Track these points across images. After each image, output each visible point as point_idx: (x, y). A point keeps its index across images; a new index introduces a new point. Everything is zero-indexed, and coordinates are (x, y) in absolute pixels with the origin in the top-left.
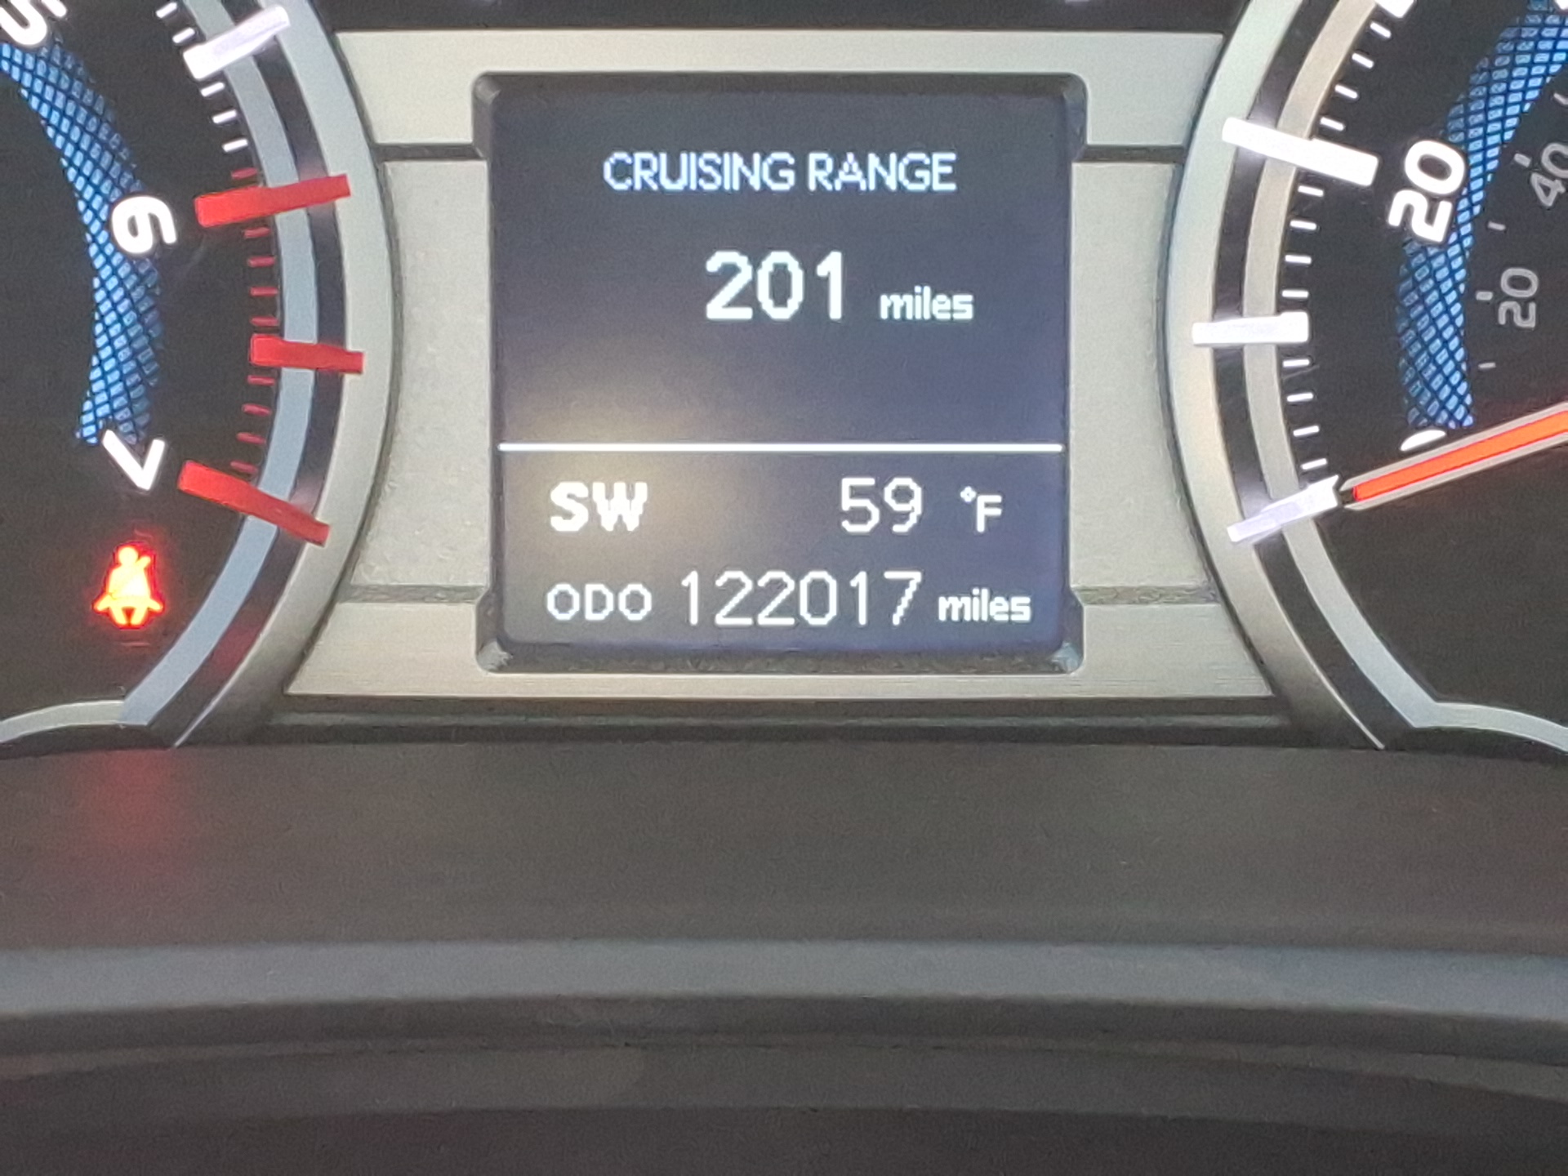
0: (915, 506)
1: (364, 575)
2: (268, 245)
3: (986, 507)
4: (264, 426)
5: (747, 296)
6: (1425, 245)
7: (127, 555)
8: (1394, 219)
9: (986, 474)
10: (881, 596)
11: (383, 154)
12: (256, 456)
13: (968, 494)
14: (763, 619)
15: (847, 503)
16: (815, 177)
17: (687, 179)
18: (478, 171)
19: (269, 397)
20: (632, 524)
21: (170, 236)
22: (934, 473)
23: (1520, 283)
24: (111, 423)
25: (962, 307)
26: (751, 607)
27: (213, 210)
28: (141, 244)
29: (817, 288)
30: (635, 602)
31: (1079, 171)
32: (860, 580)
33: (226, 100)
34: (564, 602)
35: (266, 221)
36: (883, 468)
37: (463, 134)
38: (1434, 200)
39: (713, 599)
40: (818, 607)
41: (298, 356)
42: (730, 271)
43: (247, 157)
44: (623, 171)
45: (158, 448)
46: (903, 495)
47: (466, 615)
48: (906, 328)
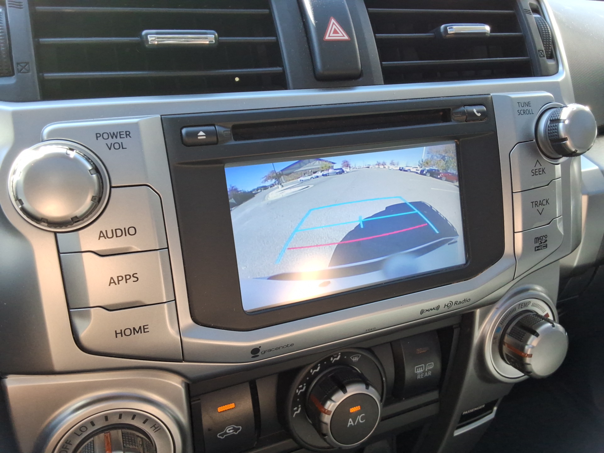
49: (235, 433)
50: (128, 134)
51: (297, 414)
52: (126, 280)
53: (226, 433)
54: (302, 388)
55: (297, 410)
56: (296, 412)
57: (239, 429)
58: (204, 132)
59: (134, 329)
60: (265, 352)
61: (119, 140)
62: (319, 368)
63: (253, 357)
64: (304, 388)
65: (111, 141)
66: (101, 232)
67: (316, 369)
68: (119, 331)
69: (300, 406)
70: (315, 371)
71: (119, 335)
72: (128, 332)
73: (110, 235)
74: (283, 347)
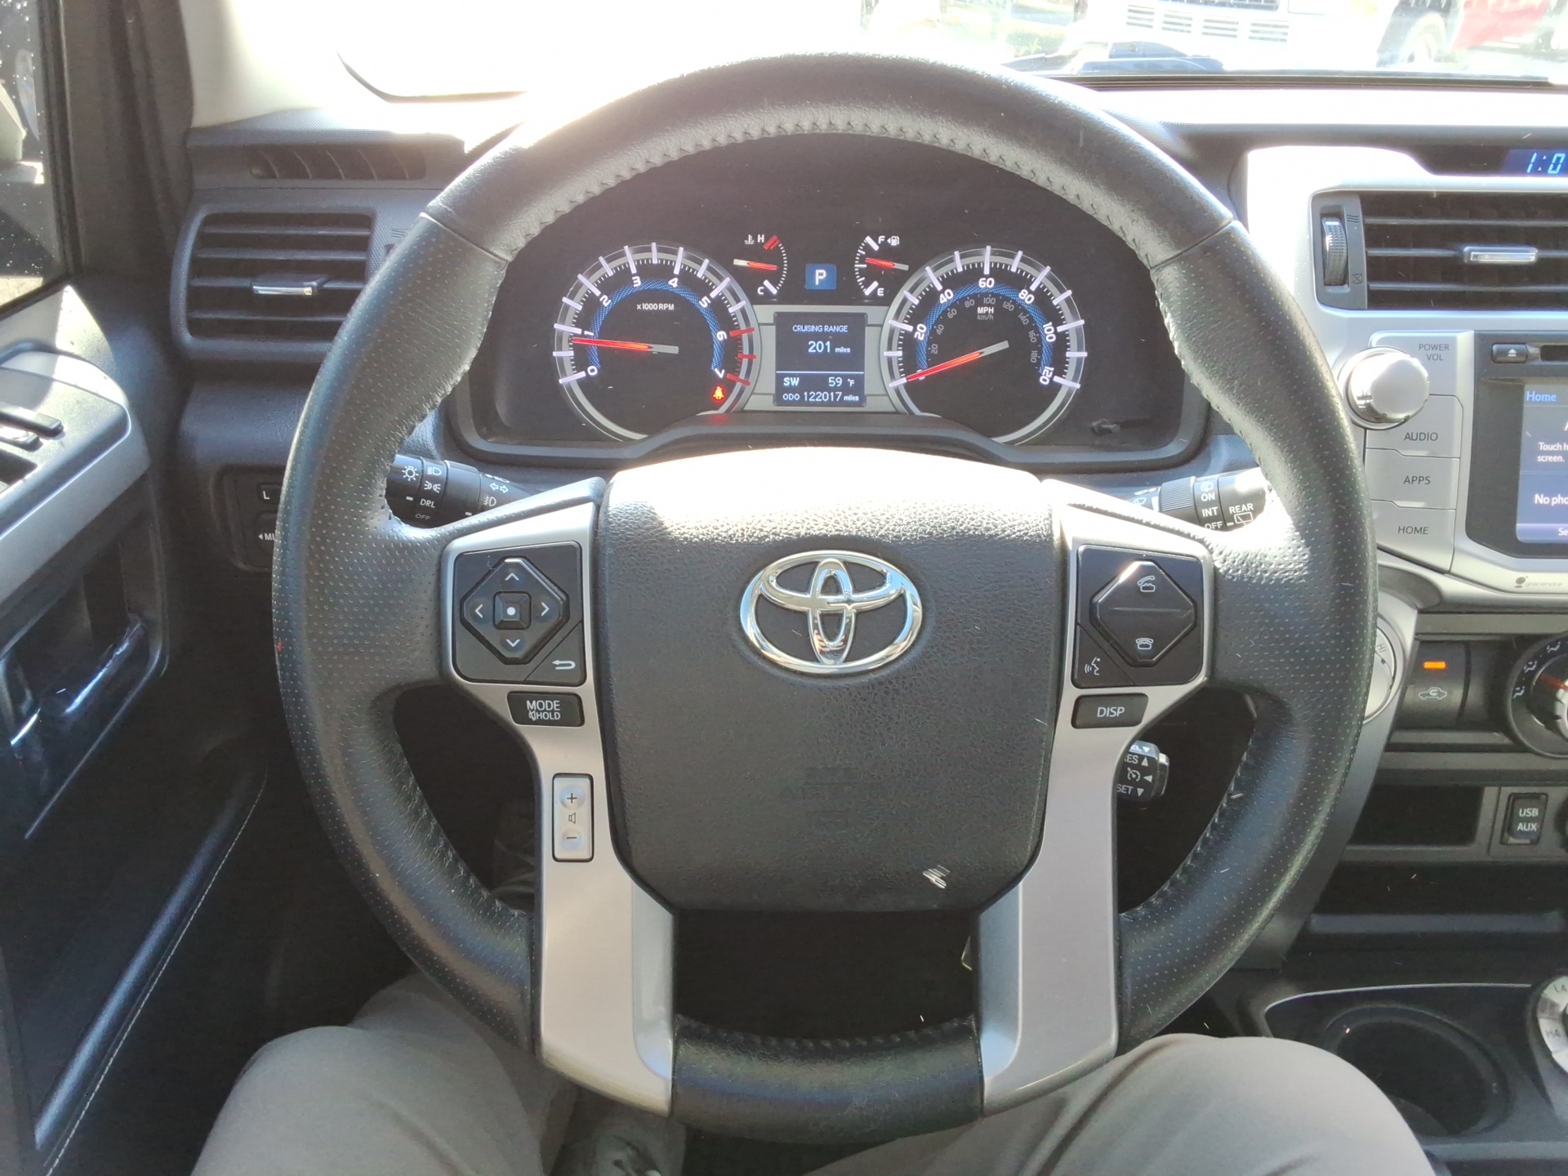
0: (841, 382)
1: (755, 391)
2: (741, 339)
3: (852, 382)
4: (740, 367)
5: (815, 348)
6: (920, 341)
7: (718, 388)
8: (915, 336)
9: (852, 377)
10: (836, 396)
11: (759, 325)
12: (739, 372)
13: (849, 380)
14: (817, 400)
15: (830, 381)
16: (826, 329)
17: (806, 329)
18: (774, 327)
19: (741, 363)
20: (796, 384)
21: (726, 337)
22: (845, 378)
23: (935, 347)
24: (716, 367)
25: (849, 350)
26: (815, 398)
27: (731, 334)
28: (721, 339)
29: (826, 347)
30: (797, 397)
31: (867, 328)
32: (832, 394)
33: (735, 316)
34: (786, 397)
35: (741, 335)
36: (836, 376)
37: (772, 322)
38: (921, 334)
39: (809, 396)
40: (825, 398)
41: (745, 356)
42: (812, 344)
43: (738, 325)
44: (796, 328)
45: (723, 371)
46: (839, 380)
47: (771, 398)
48: (839, 354)
49: (1438, 698)
50: (1447, 347)
51: (1518, 697)
52: (1420, 480)
53: (1429, 695)
54: (1531, 666)
55: (1519, 691)
56: (1518, 694)
57: (1444, 694)
58: (1515, 349)
59: (1416, 528)
60: (1530, 584)
61: (1437, 352)
62: (1558, 647)
63: (1517, 587)
64: (1534, 666)
65: (1431, 352)
66: (1408, 434)
67: (1554, 646)
68: (1402, 528)
69: (1524, 687)
70: (1552, 649)
71: (1401, 531)
72: (1410, 530)
73: (1414, 438)
74: (1550, 584)
